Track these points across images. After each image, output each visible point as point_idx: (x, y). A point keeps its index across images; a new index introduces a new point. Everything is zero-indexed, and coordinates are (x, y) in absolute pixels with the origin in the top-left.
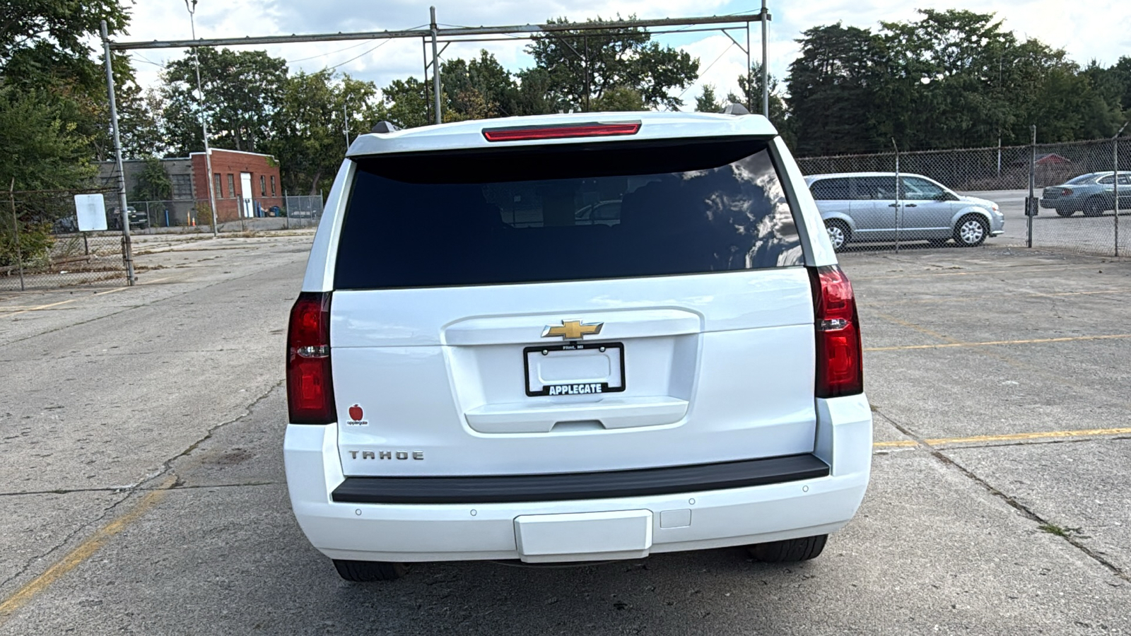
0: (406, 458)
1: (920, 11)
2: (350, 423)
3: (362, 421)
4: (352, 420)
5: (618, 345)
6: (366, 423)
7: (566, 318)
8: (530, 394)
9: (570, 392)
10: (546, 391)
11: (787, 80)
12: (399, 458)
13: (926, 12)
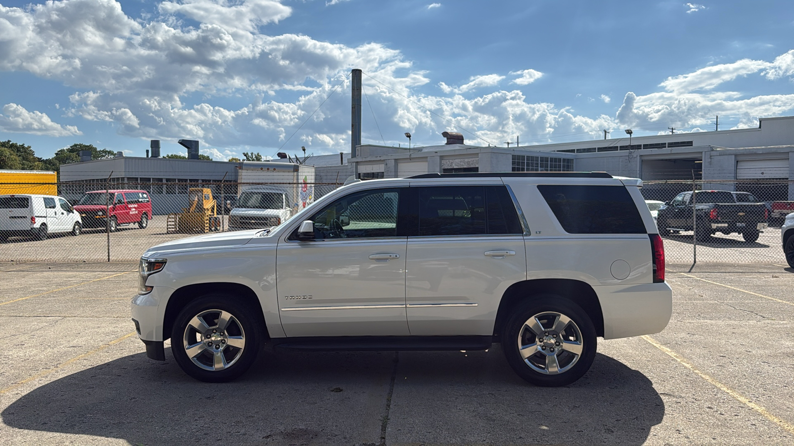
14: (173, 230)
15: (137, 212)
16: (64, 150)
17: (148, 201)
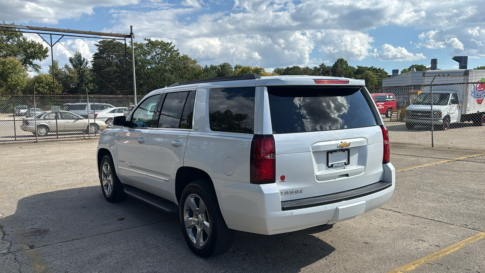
0: (298, 192)
1: (145, 39)
2: (280, 182)
3: (284, 181)
4: (281, 181)
5: (348, 150)
6: (286, 181)
7: (343, 141)
8: (329, 167)
9: (338, 166)
10: (332, 166)
11: (92, 62)
12: (296, 193)
13: (148, 40)
14: (396, 119)
15: (383, 107)
16: (406, 69)
17: (393, 100)
